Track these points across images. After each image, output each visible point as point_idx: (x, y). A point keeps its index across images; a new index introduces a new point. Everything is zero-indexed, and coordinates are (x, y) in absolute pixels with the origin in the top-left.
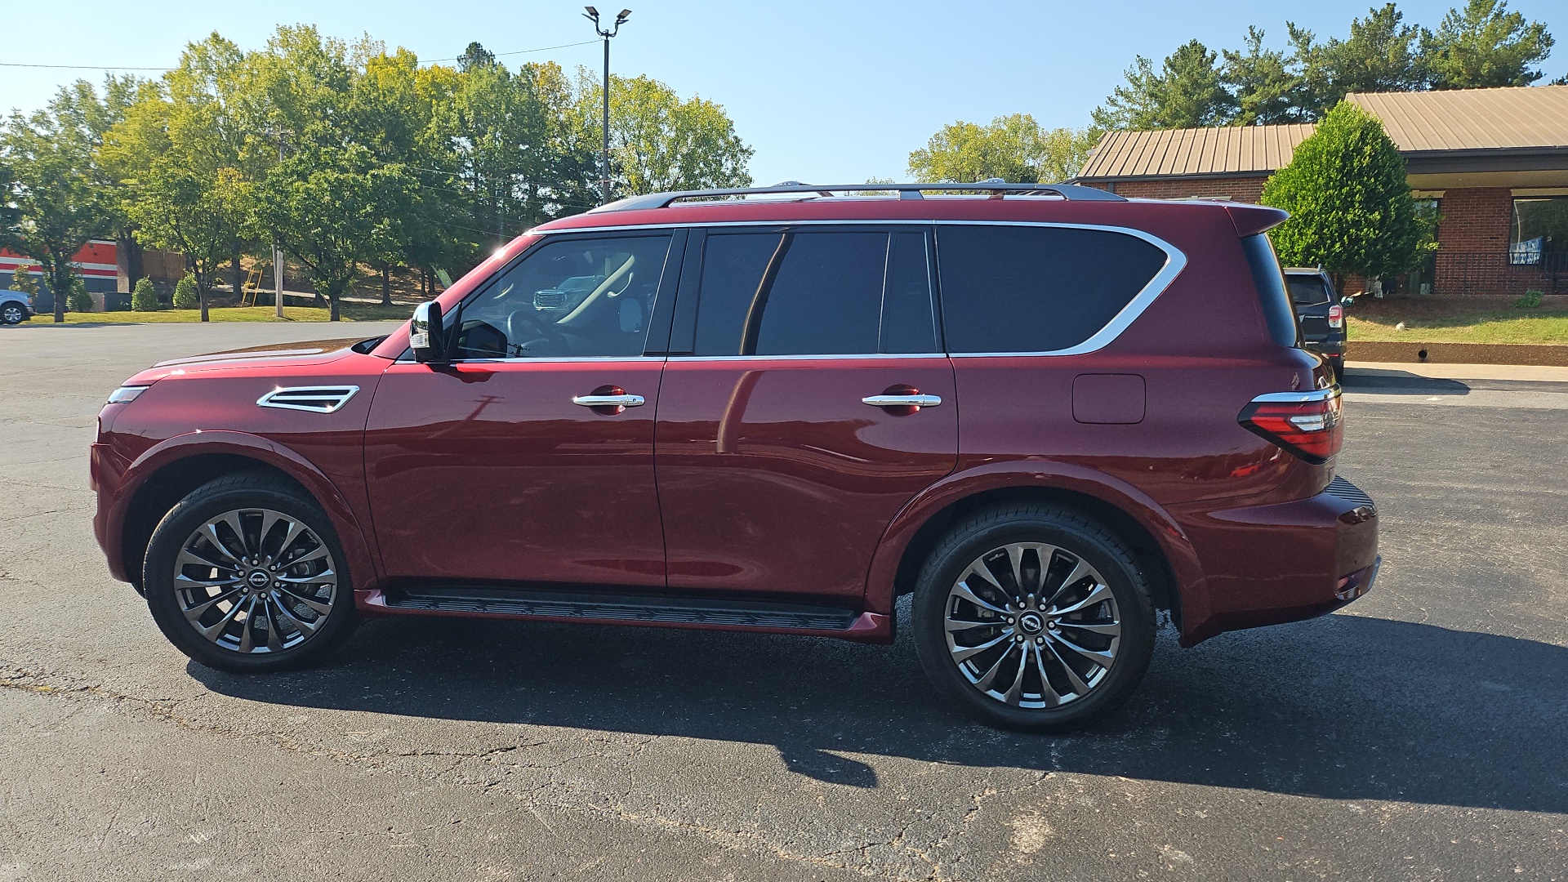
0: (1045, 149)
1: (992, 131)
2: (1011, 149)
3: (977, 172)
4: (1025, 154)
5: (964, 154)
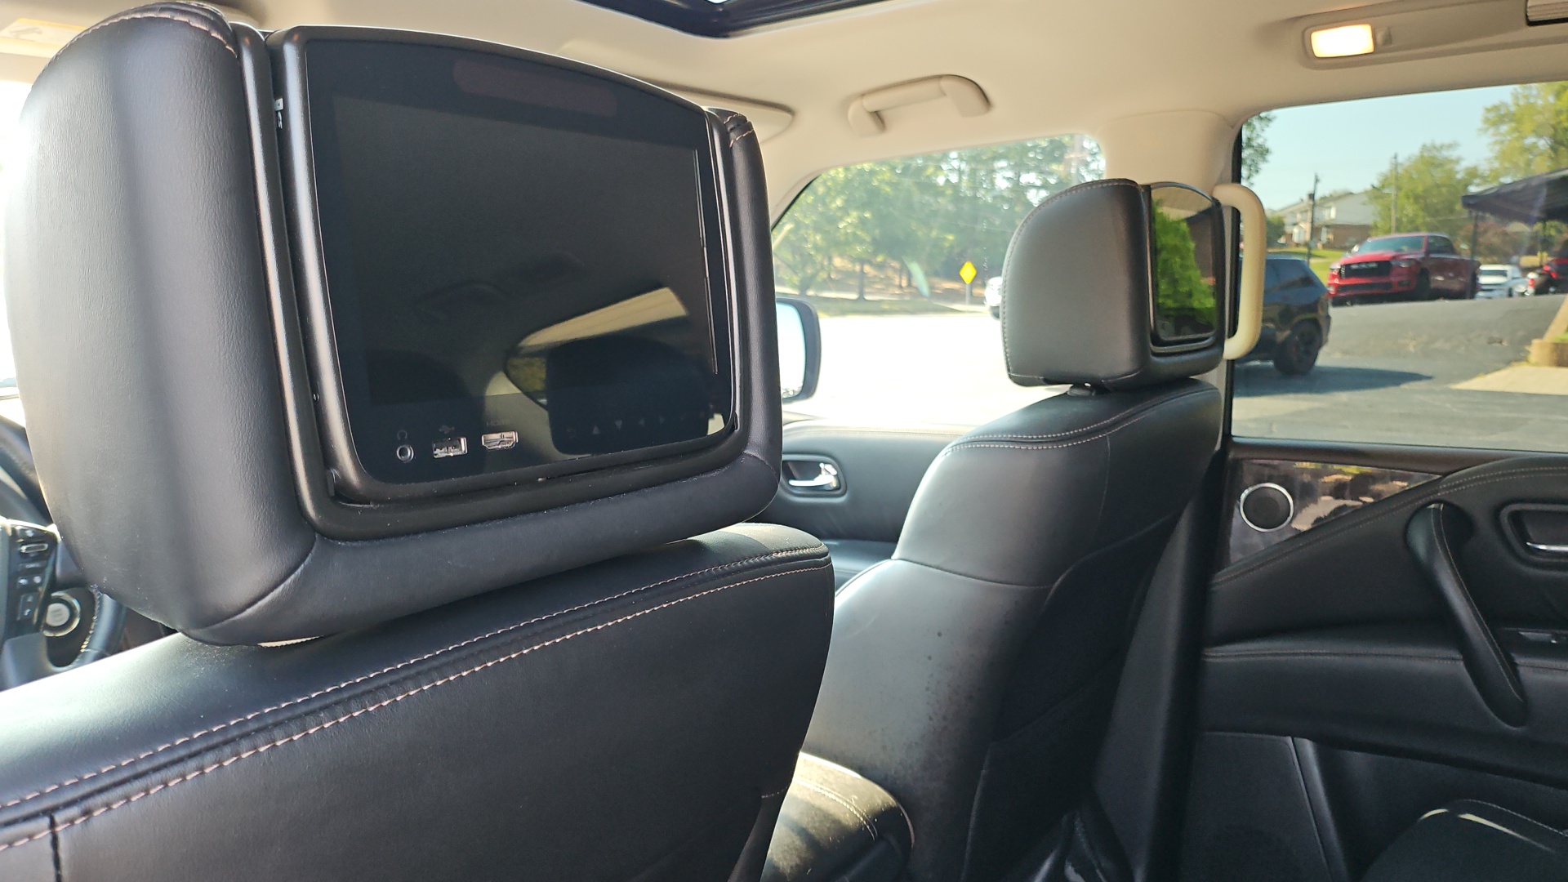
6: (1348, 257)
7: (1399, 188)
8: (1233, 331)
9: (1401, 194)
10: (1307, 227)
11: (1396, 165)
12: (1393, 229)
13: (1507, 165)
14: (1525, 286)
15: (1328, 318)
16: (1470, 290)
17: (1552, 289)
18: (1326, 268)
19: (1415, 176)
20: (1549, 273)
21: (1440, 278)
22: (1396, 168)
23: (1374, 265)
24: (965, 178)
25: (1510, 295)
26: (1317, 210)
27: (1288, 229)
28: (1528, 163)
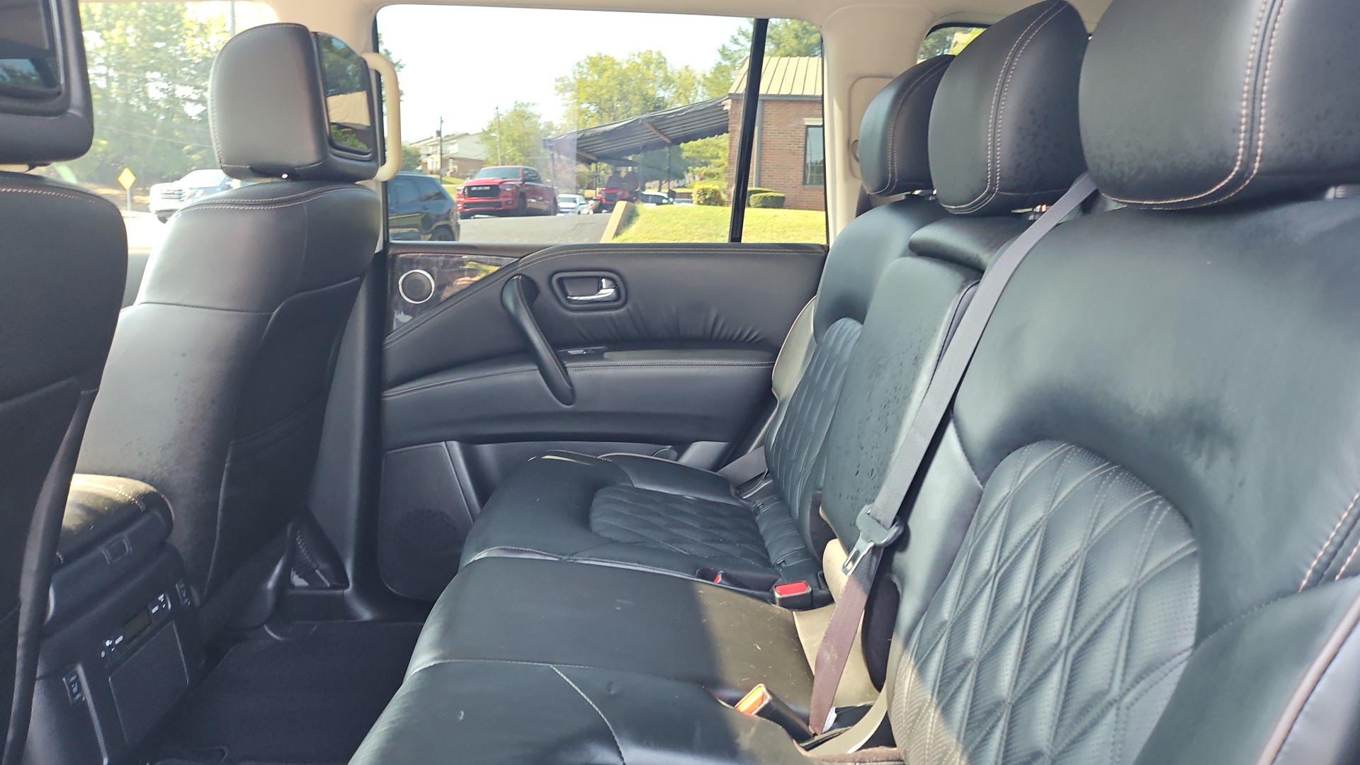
0: (673, 82)
1: (627, 62)
2: (644, 79)
3: (615, 99)
4: (656, 85)
5: (603, 81)
6: (469, 182)
7: (501, 133)
8: (384, 162)
9: (503, 138)
10: (437, 158)
11: (498, 116)
12: (500, 163)
13: (572, 122)
14: (587, 209)
15: (458, 226)
16: (554, 210)
17: (604, 211)
18: (454, 189)
19: (512, 125)
20: (600, 200)
21: (533, 201)
22: (498, 117)
23: (488, 188)
24: (114, 84)
25: (579, 213)
26: (443, 144)
27: (424, 159)
28: (585, 122)
